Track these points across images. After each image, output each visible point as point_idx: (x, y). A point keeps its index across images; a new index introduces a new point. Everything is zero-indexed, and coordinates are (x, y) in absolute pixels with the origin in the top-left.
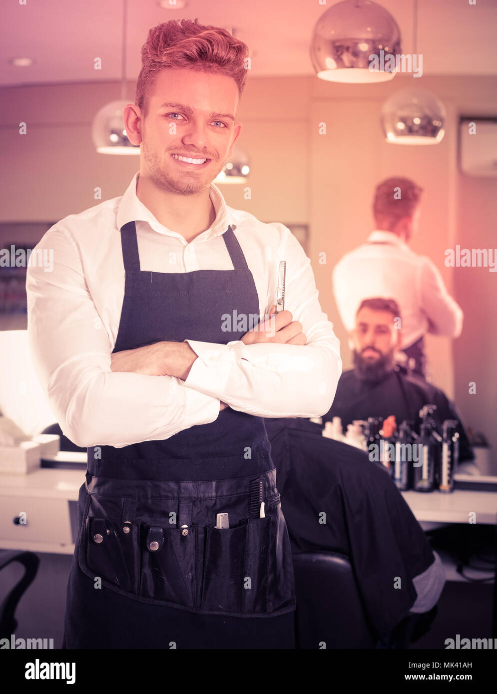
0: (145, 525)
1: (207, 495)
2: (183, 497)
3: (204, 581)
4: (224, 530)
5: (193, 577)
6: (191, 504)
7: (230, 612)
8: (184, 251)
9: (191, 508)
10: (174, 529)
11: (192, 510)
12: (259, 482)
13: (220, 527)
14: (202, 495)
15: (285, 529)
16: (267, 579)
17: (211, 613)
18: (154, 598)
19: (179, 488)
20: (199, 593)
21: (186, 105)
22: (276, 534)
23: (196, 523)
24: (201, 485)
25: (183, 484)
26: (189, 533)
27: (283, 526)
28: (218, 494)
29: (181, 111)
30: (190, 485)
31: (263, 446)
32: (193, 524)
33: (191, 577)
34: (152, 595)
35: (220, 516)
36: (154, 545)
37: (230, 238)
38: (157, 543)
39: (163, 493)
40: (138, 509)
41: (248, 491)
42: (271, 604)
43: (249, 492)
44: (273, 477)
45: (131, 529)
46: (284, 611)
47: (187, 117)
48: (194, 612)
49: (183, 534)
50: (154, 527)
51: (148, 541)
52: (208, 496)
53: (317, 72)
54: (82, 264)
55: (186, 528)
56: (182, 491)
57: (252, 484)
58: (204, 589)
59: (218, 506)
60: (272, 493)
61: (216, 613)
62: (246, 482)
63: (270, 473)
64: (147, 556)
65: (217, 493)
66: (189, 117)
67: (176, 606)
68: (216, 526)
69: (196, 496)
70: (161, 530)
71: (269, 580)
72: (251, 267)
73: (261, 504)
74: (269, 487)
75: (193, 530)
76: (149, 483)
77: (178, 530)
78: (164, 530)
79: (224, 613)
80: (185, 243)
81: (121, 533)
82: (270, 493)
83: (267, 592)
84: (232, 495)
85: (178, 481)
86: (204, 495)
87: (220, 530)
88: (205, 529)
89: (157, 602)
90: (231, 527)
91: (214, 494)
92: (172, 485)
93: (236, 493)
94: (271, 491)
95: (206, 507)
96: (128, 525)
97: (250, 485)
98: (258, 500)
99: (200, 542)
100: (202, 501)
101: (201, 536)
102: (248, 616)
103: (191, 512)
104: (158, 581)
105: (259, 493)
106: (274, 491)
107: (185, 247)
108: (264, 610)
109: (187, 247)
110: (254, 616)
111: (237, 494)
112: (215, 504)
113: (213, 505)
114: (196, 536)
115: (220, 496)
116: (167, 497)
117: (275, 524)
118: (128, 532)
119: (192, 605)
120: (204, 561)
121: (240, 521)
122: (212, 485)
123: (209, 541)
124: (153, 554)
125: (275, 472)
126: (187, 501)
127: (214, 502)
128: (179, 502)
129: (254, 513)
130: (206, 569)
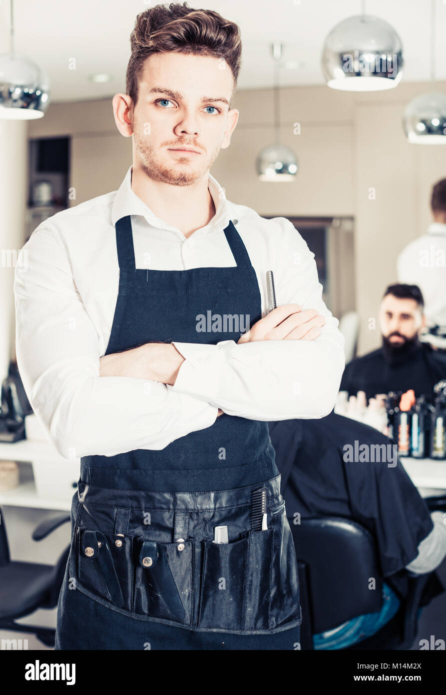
0: (139, 539)
1: (204, 507)
2: (178, 509)
3: (202, 597)
4: (223, 545)
5: (189, 594)
6: (187, 517)
7: (228, 629)
8: (181, 246)
9: (187, 521)
10: (169, 543)
11: (189, 523)
12: (261, 493)
13: (219, 542)
14: (199, 506)
15: (290, 538)
16: (269, 593)
17: (209, 630)
18: (149, 615)
19: (175, 499)
20: (196, 610)
21: (175, 90)
22: (280, 546)
23: (192, 536)
24: (198, 497)
25: (179, 495)
26: (185, 548)
27: (288, 535)
28: (217, 506)
29: (169, 97)
30: (187, 497)
31: (266, 452)
32: (190, 537)
33: (187, 594)
34: (146, 611)
35: (218, 529)
36: (147, 561)
37: (231, 233)
38: (150, 559)
39: (157, 505)
40: (131, 521)
41: (249, 501)
42: (274, 619)
43: (250, 503)
44: (277, 484)
45: (124, 542)
46: (288, 627)
47: (177, 103)
48: (191, 629)
49: (179, 549)
50: (148, 541)
51: (141, 557)
52: (206, 508)
53: (327, 81)
54: (70, 263)
55: (182, 543)
56: (178, 502)
57: (254, 494)
58: (201, 606)
59: (216, 519)
60: (276, 502)
61: (215, 630)
62: (247, 492)
63: (274, 481)
64: (140, 572)
65: (215, 505)
66: (179, 103)
67: (171, 623)
68: (214, 540)
69: (192, 508)
70: (155, 545)
71: (272, 595)
72: (254, 264)
73: (263, 515)
74: (273, 496)
75: (189, 545)
76: (143, 493)
77: (174, 544)
78: (158, 545)
79: (223, 631)
80: (183, 238)
81: (113, 546)
82: (274, 502)
83: (270, 608)
84: (232, 506)
85: (173, 492)
86: (201, 507)
87: (219, 544)
88: (202, 543)
89: (151, 619)
90: (230, 542)
91: (212, 506)
92: (167, 496)
93: (236, 504)
94: (275, 499)
95: (204, 520)
96: (120, 538)
97: (251, 495)
98: (261, 511)
99: (197, 557)
100: (200, 514)
101: (198, 550)
102: (248, 633)
103: (187, 525)
104: (152, 597)
105: (261, 503)
106: (278, 500)
107: (183, 242)
108: (266, 626)
109: (185, 242)
110: (254, 633)
111: (238, 505)
112: (213, 516)
113: (211, 517)
114: (193, 551)
115: (219, 508)
116: (162, 508)
117: (278, 535)
118: (121, 545)
119: (188, 622)
120: (201, 577)
121: (240, 534)
122: (210, 497)
123: (207, 556)
124: (146, 570)
125: (279, 479)
126: (183, 514)
127: (212, 514)
128: (174, 514)
129: (255, 525)
130: (203, 586)
